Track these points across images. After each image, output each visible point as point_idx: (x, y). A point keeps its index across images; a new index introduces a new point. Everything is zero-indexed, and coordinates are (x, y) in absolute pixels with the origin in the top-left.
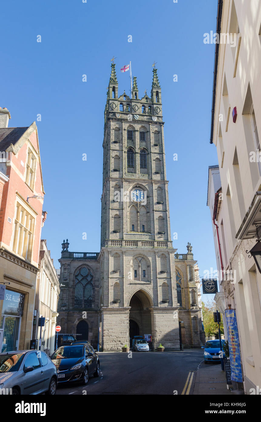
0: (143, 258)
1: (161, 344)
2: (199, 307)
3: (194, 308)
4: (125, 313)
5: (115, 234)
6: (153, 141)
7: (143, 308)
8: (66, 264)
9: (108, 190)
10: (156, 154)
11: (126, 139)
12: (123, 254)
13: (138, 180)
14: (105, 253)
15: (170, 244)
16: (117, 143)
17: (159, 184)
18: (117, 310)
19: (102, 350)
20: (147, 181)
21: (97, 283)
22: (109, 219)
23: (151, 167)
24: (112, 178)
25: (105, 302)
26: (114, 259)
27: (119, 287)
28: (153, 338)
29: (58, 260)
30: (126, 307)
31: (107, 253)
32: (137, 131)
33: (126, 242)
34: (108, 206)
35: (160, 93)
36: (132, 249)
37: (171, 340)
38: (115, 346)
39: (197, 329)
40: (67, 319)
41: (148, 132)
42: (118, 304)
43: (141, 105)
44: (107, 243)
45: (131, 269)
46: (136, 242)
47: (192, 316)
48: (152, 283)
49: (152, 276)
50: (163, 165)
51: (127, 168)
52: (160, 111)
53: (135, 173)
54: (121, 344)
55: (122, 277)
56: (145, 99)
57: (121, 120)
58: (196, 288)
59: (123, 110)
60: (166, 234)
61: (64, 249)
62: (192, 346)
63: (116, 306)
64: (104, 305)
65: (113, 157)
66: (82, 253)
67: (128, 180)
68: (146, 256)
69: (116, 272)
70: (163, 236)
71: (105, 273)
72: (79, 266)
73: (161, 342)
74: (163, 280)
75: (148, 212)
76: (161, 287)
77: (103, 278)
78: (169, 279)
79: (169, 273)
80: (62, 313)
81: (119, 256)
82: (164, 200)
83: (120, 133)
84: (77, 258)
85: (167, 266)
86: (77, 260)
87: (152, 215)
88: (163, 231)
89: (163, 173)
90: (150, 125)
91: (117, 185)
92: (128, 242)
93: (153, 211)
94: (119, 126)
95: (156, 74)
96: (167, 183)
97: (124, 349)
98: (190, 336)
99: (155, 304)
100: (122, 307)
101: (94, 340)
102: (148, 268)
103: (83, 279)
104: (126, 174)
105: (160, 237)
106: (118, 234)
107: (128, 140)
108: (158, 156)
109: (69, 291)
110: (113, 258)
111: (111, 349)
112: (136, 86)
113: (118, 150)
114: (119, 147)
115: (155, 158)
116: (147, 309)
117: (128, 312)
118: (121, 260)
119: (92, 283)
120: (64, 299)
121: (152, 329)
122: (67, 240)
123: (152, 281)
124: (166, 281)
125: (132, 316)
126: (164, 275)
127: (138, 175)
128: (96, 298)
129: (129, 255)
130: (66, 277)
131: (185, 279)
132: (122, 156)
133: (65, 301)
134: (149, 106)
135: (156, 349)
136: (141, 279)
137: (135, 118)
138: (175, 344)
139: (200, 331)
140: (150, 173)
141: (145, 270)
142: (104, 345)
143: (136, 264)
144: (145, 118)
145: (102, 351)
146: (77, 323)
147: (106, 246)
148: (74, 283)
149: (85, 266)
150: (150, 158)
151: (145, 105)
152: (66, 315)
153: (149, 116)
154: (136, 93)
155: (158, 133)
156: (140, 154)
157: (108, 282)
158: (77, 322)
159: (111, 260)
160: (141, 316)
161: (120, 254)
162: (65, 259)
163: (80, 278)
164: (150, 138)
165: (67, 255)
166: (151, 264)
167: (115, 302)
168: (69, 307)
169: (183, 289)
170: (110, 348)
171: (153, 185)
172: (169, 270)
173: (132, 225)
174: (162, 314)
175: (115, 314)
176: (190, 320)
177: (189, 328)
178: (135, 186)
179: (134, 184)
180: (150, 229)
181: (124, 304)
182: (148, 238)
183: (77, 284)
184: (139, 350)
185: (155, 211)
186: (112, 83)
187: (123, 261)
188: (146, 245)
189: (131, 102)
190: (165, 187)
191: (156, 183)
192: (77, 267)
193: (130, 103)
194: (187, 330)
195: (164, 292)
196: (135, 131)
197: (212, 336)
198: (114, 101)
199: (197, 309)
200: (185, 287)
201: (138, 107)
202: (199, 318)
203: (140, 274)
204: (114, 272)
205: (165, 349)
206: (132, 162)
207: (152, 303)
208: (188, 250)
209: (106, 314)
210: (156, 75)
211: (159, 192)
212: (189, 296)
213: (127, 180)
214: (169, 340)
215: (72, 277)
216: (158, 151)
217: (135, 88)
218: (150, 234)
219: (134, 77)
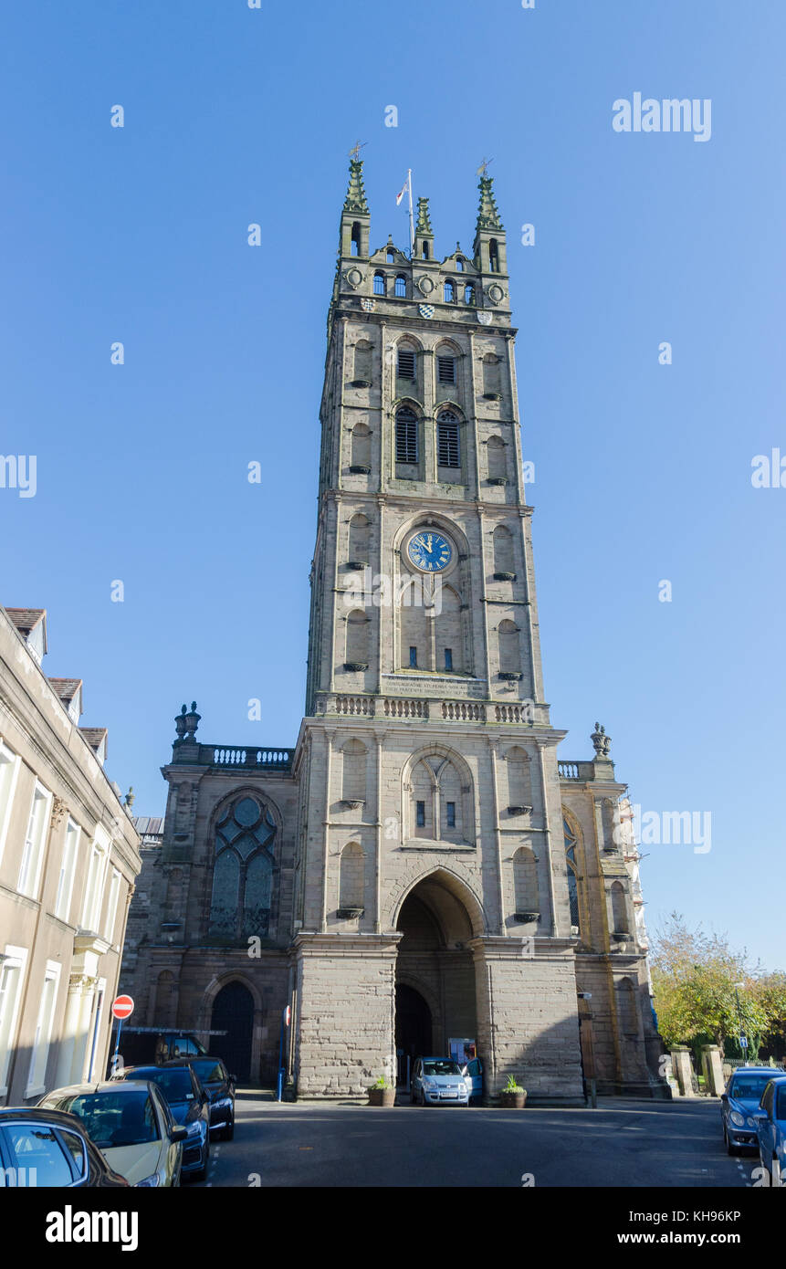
0: (446, 759)
1: (512, 1080)
2: (638, 946)
3: (624, 948)
4: (382, 957)
5: (349, 675)
6: (479, 385)
7: (444, 944)
8: (185, 783)
9: (330, 530)
10: (490, 425)
11: (394, 377)
12: (377, 745)
13: (431, 501)
14: (314, 740)
15: (542, 715)
16: (365, 386)
17: (502, 518)
18: (354, 943)
19: (292, 1094)
20: (460, 507)
21: (288, 853)
22: (330, 623)
23: (476, 464)
24: (343, 493)
25: (308, 912)
26: (345, 761)
27: (362, 859)
28: (482, 1055)
29: (162, 769)
30: (387, 932)
31: (323, 740)
32: (430, 352)
33: (386, 702)
34: (328, 583)
35: (503, 244)
36: (409, 725)
37: (549, 1065)
38: (343, 1079)
39: (634, 1023)
40: (180, 976)
41: (466, 356)
42: (356, 921)
43: (443, 278)
44: (321, 705)
45: (406, 796)
46: (422, 703)
47: (617, 978)
48: (479, 849)
49: (478, 824)
50: (515, 458)
51: (393, 464)
52: (502, 295)
53: (422, 479)
54: (365, 1072)
55: (373, 825)
56: (454, 261)
57: (377, 320)
58: (626, 876)
59: (386, 290)
60: (525, 680)
61: (181, 736)
62: (618, 1085)
63: (350, 927)
64: (306, 925)
65: (350, 430)
66: (241, 749)
67: (397, 502)
68: (456, 754)
69: (351, 807)
70: (516, 687)
71: (312, 810)
72: (231, 794)
73: (515, 1069)
74: (517, 838)
75: (463, 607)
76: (511, 865)
77: (306, 827)
78: (541, 837)
79: (540, 816)
80: (165, 954)
81: (364, 752)
82: (518, 568)
83: (374, 357)
84: (225, 765)
85: (533, 789)
86: (223, 771)
87: (477, 616)
88: (518, 671)
89: (513, 483)
90: (469, 335)
91: (359, 515)
92: (397, 702)
93: (482, 601)
94: (371, 337)
95: (490, 191)
96: (529, 513)
97: (376, 1096)
98: (611, 1051)
99: (488, 926)
100: (368, 931)
101: (270, 1053)
102: (464, 795)
103: (240, 837)
104: (392, 483)
105: (506, 691)
106: (361, 675)
107: (401, 381)
108: (498, 432)
109: (193, 877)
110: (342, 755)
111: (325, 1093)
112: (428, 224)
113: (367, 409)
114: (370, 400)
115: (486, 437)
116: (461, 945)
117: (392, 953)
118: (370, 764)
119: (273, 850)
120: (175, 903)
121: (479, 1020)
122: (194, 706)
123: (479, 842)
124: (529, 844)
125: (407, 970)
126: (523, 822)
127: (432, 485)
128: (283, 902)
129: (400, 747)
130: (182, 829)
131: (588, 846)
132: (381, 425)
133: (177, 913)
134: (469, 284)
135: (493, 1098)
136: (438, 834)
137: (423, 314)
138: (564, 1079)
139: (647, 1032)
140: (472, 483)
141: (453, 803)
142: (301, 1074)
143: (421, 781)
144: (455, 316)
145: (294, 1099)
146: (214, 993)
147: (319, 713)
148: (209, 852)
149: (251, 794)
150: (470, 436)
151: (456, 278)
152: (178, 960)
153: (467, 310)
154: (425, 244)
155: (497, 363)
156: (439, 424)
157: (321, 841)
158: (213, 987)
159: (336, 764)
160: (439, 970)
161: (368, 742)
162: (182, 768)
163: (231, 833)
164: (471, 374)
165: (192, 754)
166: (476, 781)
167: (344, 914)
168: (190, 935)
169: (581, 879)
170: (324, 1088)
171: (480, 519)
172: (540, 803)
173: (411, 648)
174: (517, 963)
175: (344, 957)
176: (607, 989)
177: (608, 1019)
178: (419, 521)
179: (417, 514)
180: (472, 661)
181: (376, 922)
182: (466, 691)
183: (219, 854)
184: (433, 1100)
185: (489, 603)
186: (351, 212)
187: (377, 767)
188: (458, 716)
189: (410, 268)
190: (521, 528)
191: (491, 513)
192: (224, 794)
193: (408, 272)
194: (601, 1027)
195: (520, 884)
196: (424, 353)
197: (679, 1051)
198: (357, 265)
199: (634, 952)
200: (590, 873)
201: (432, 284)
202: (640, 983)
203: (438, 817)
204: (346, 804)
205: (528, 1098)
206: (412, 447)
207: (479, 920)
208: (597, 747)
209: (311, 957)
210: (490, 195)
211: (503, 542)
212: (603, 905)
213: (394, 502)
214: (541, 1062)
215: (205, 828)
216: (498, 413)
217: (423, 229)
218: (470, 679)
219: (420, 199)
